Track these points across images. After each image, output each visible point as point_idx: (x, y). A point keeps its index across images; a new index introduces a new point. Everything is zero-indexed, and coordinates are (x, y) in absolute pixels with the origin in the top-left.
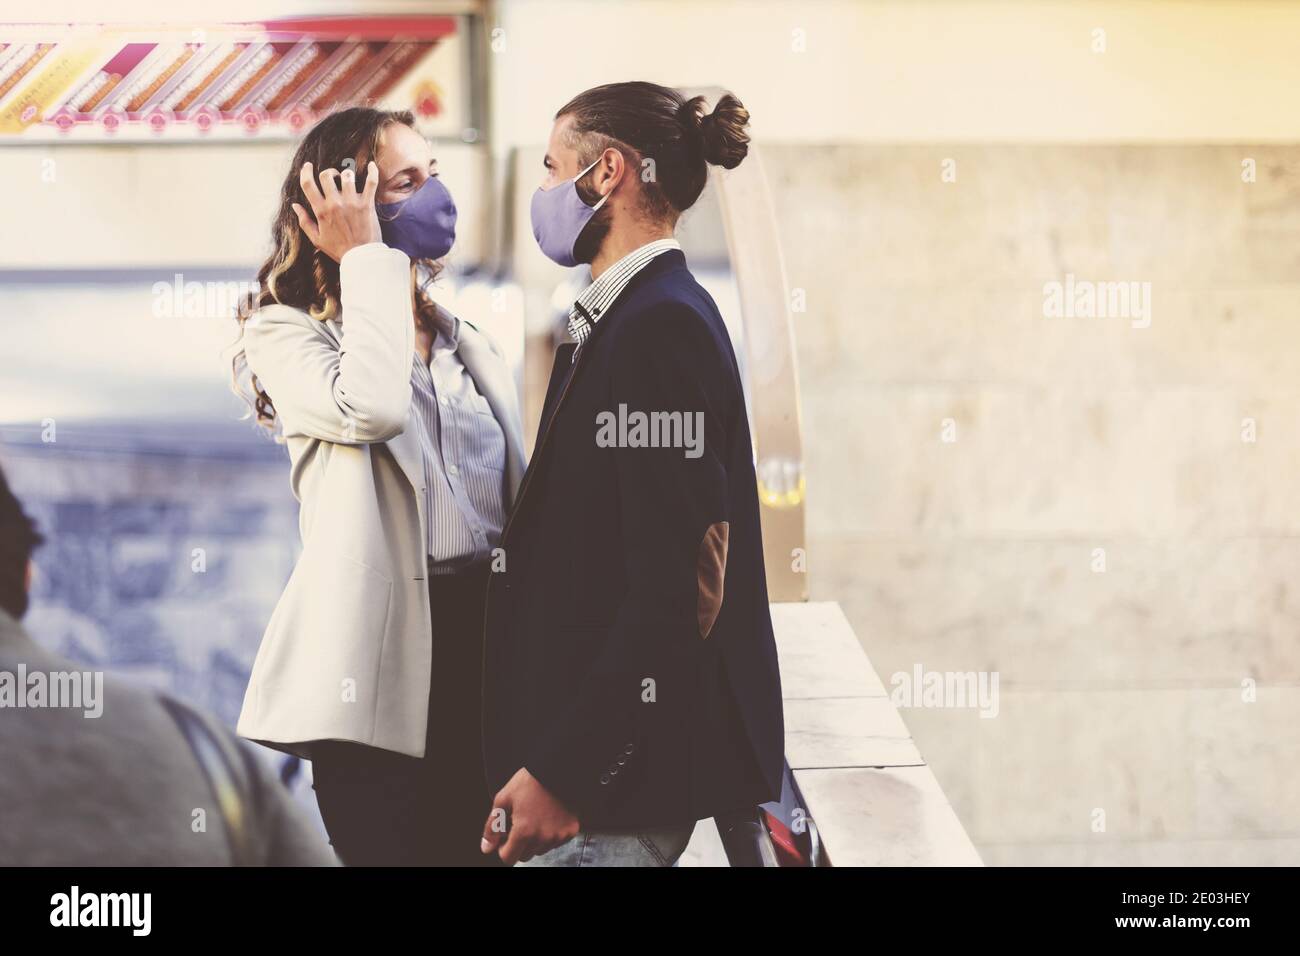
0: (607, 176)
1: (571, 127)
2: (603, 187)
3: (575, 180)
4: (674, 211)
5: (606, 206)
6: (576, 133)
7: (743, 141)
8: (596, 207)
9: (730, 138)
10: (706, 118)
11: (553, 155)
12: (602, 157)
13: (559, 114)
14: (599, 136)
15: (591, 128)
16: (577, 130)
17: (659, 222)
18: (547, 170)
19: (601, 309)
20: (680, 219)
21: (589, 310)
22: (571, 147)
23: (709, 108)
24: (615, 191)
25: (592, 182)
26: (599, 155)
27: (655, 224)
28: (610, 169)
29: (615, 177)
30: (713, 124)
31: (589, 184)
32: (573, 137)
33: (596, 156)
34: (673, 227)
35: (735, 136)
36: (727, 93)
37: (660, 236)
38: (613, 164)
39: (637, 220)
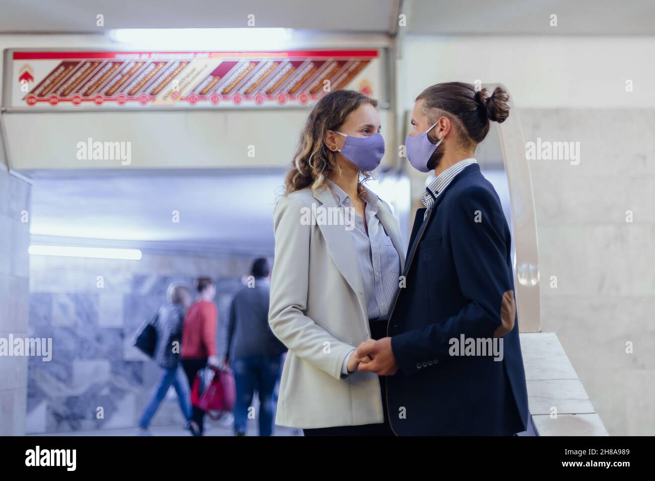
0: (442, 130)
1: (424, 106)
2: (440, 135)
3: (427, 132)
4: (475, 144)
5: (442, 144)
6: (426, 109)
7: (506, 110)
8: (437, 145)
9: (500, 109)
10: (488, 99)
11: (415, 119)
12: (439, 121)
13: (418, 98)
14: (438, 110)
15: (433, 106)
16: (426, 107)
17: (467, 150)
18: (413, 126)
19: (439, 191)
20: (477, 148)
21: (433, 192)
22: (424, 115)
23: (489, 94)
24: (446, 137)
25: (435, 133)
26: (438, 120)
27: (465, 151)
28: (443, 126)
29: (446, 130)
30: (491, 102)
31: (433, 134)
32: (425, 110)
33: (436, 120)
34: (474, 151)
35: (502, 108)
36: (498, 86)
37: (468, 157)
38: (444, 124)
39: (457, 150)
